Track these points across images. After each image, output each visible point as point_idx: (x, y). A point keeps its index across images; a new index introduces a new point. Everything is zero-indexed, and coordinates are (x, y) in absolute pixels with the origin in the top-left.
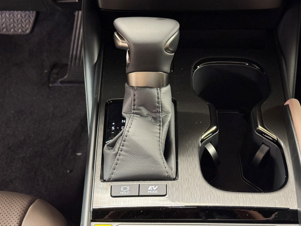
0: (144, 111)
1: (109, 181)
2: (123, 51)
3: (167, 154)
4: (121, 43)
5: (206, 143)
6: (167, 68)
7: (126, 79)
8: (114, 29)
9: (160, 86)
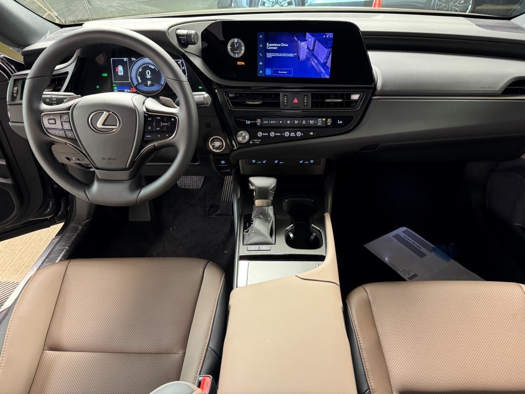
0: (262, 217)
1: (246, 245)
2: (252, 191)
3: (271, 235)
4: (252, 187)
5: (289, 232)
6: (271, 198)
7: (253, 203)
8: (249, 182)
9: (268, 206)
